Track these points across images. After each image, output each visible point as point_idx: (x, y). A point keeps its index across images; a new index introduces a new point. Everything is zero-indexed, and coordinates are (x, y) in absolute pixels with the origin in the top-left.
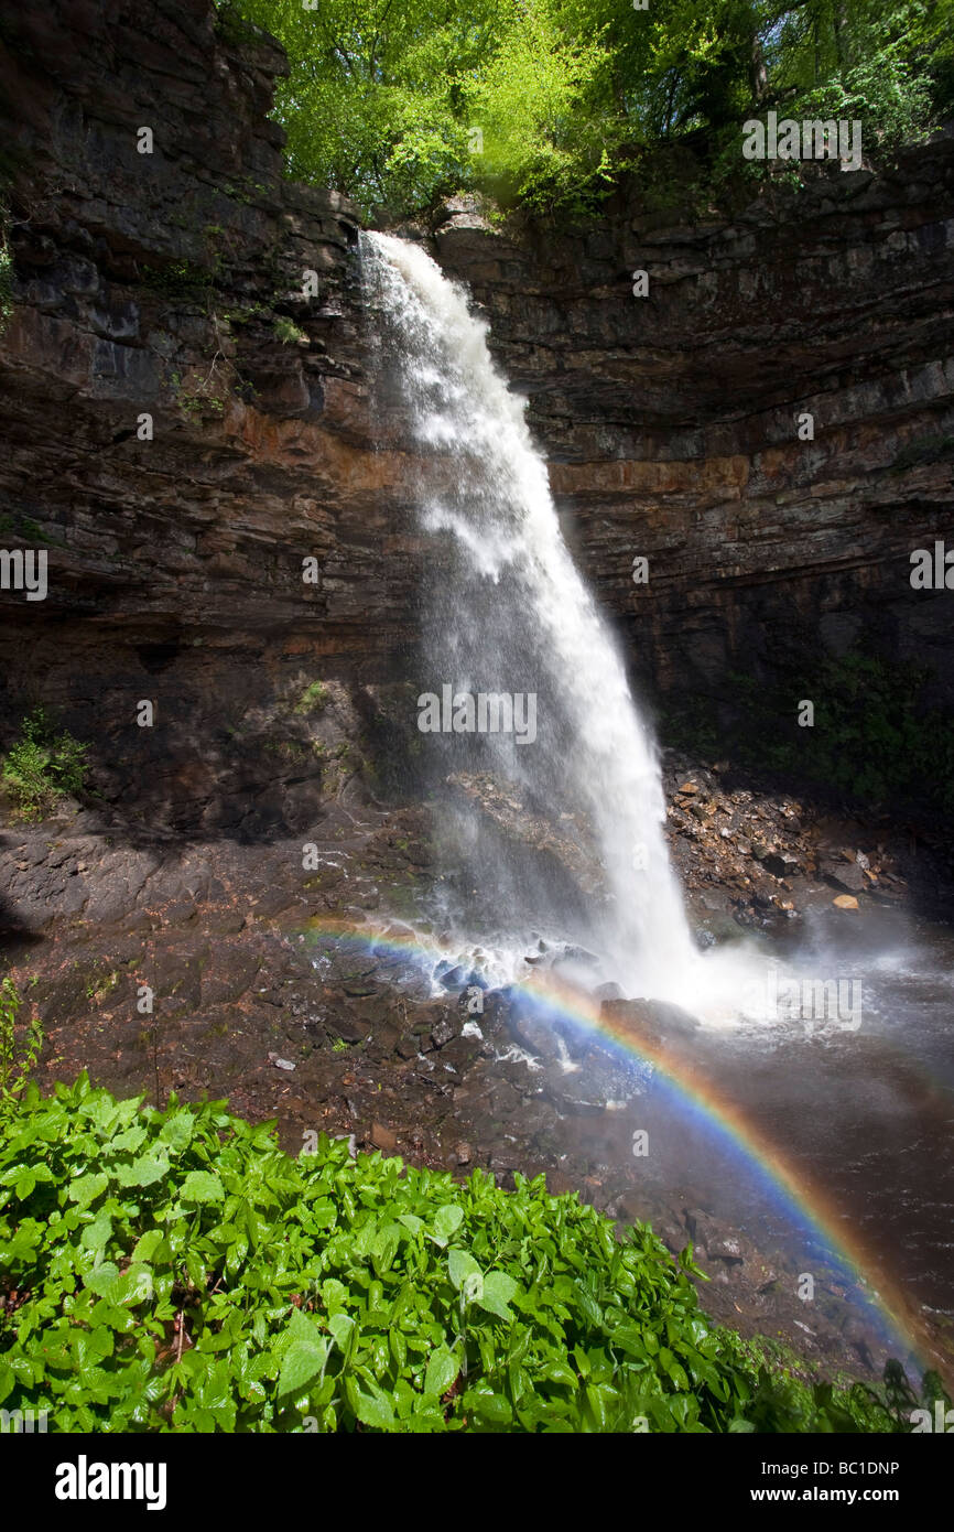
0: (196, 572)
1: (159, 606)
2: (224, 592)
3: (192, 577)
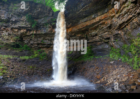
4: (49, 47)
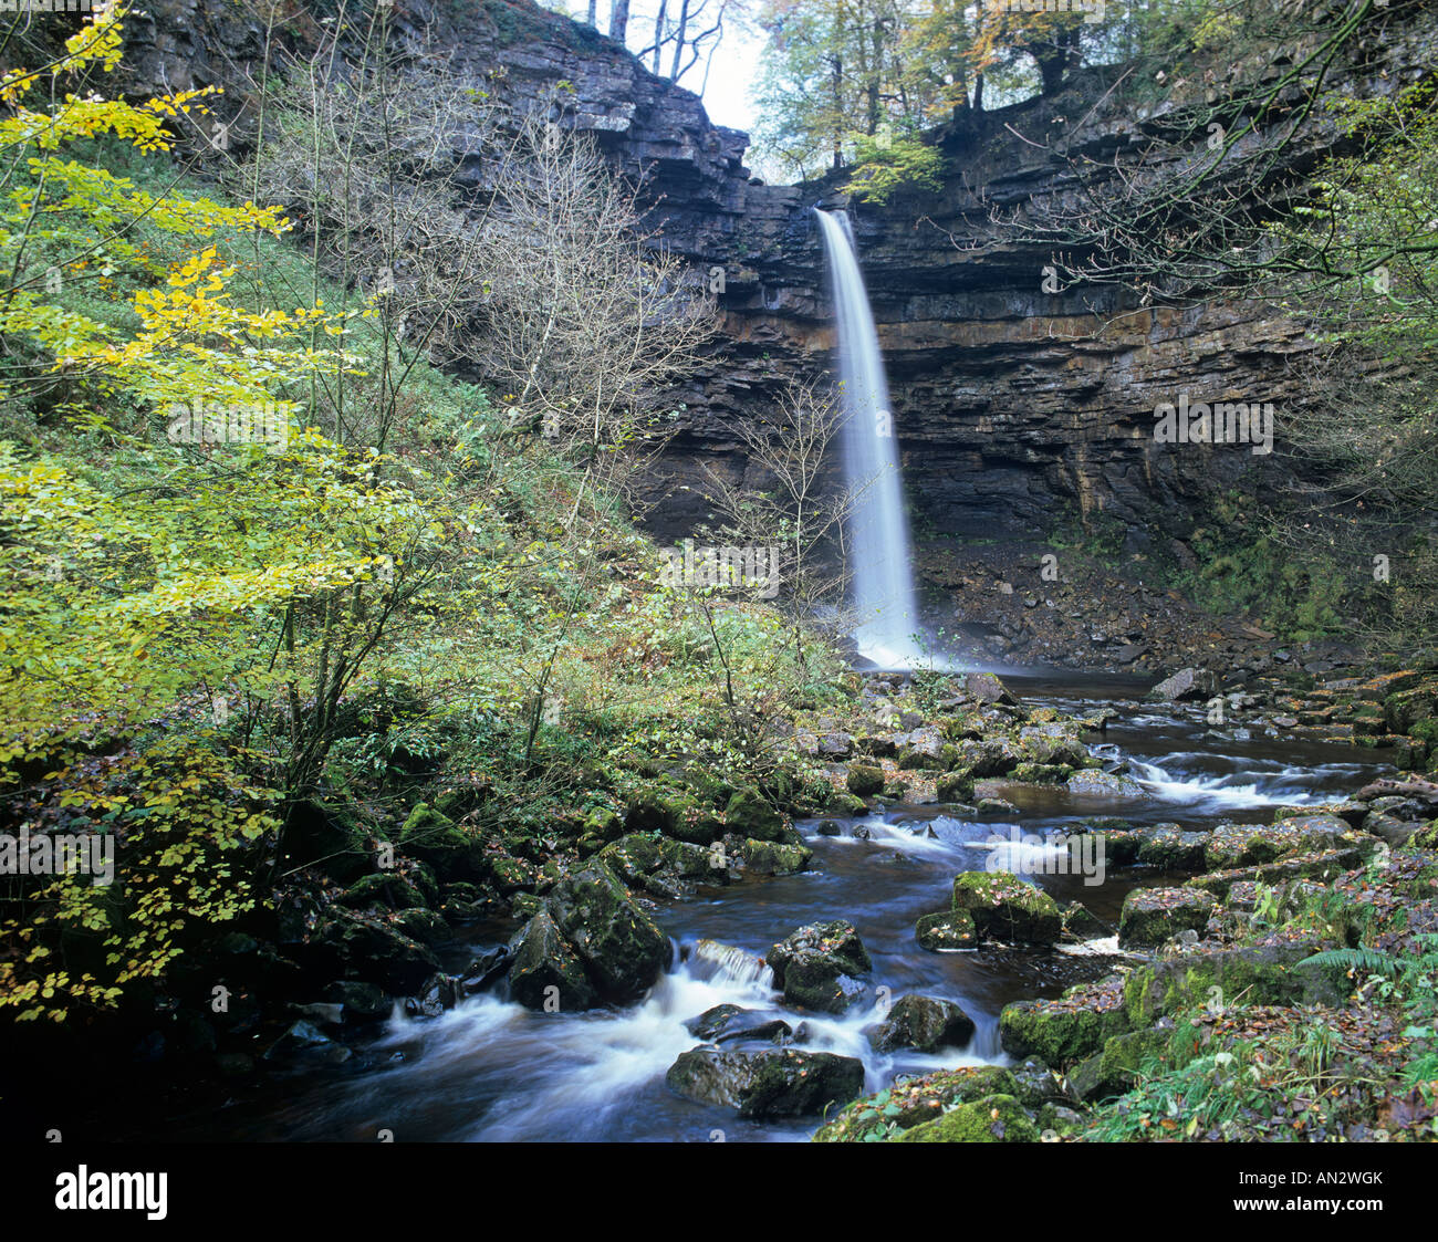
2: (719, 418)
3: (702, 409)
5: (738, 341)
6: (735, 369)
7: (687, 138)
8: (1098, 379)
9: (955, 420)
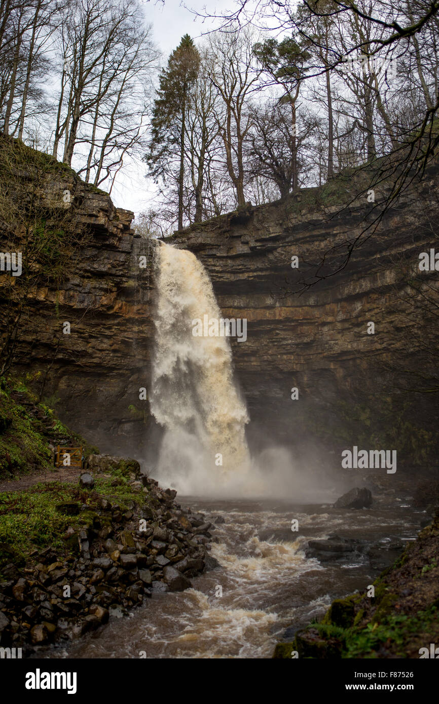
0: (108, 350)
1: (95, 360)
2: (117, 357)
3: (107, 352)
4: (73, 361)
5: (127, 316)
6: (125, 331)
7: (101, 214)
8: (312, 338)
9: (241, 359)
